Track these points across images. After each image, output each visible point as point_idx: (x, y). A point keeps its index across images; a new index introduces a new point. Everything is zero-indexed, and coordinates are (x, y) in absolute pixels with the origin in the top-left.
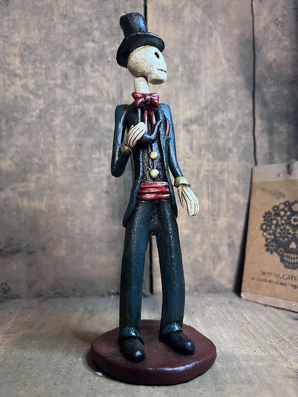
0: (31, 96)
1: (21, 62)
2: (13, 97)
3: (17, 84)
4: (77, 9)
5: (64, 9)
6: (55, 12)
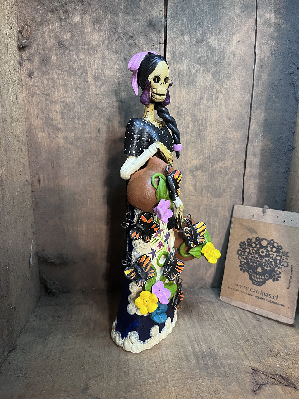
1: (62, 118)
2: (56, 147)
6: (89, 75)
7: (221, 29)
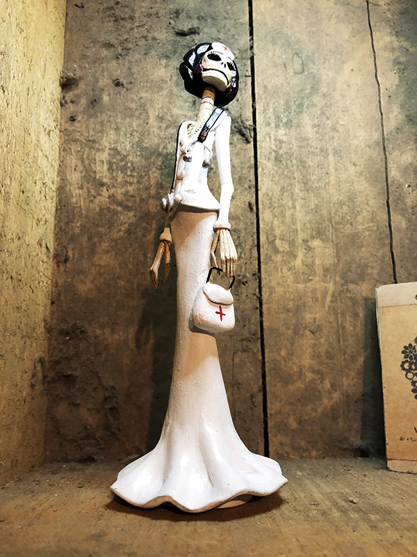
0: (120, 209)
1: (109, 170)
2: (98, 209)
3: (103, 194)
4: (175, 111)
5: (160, 111)
6: (151, 114)
7: (327, 58)
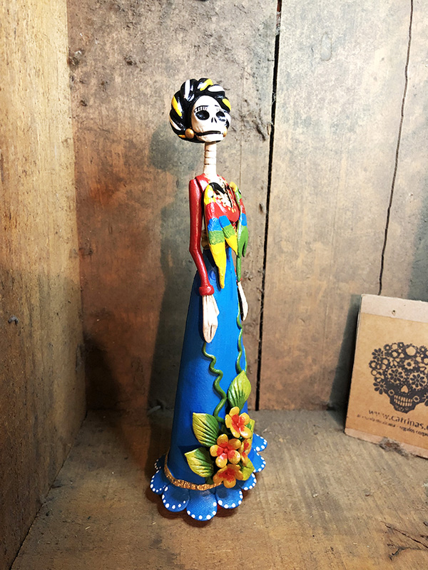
0: (137, 205)
1: (125, 164)
2: (117, 205)
3: (121, 189)
7: (358, 41)
